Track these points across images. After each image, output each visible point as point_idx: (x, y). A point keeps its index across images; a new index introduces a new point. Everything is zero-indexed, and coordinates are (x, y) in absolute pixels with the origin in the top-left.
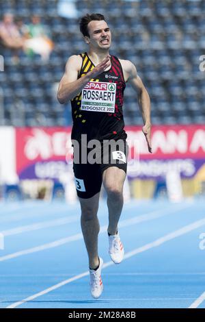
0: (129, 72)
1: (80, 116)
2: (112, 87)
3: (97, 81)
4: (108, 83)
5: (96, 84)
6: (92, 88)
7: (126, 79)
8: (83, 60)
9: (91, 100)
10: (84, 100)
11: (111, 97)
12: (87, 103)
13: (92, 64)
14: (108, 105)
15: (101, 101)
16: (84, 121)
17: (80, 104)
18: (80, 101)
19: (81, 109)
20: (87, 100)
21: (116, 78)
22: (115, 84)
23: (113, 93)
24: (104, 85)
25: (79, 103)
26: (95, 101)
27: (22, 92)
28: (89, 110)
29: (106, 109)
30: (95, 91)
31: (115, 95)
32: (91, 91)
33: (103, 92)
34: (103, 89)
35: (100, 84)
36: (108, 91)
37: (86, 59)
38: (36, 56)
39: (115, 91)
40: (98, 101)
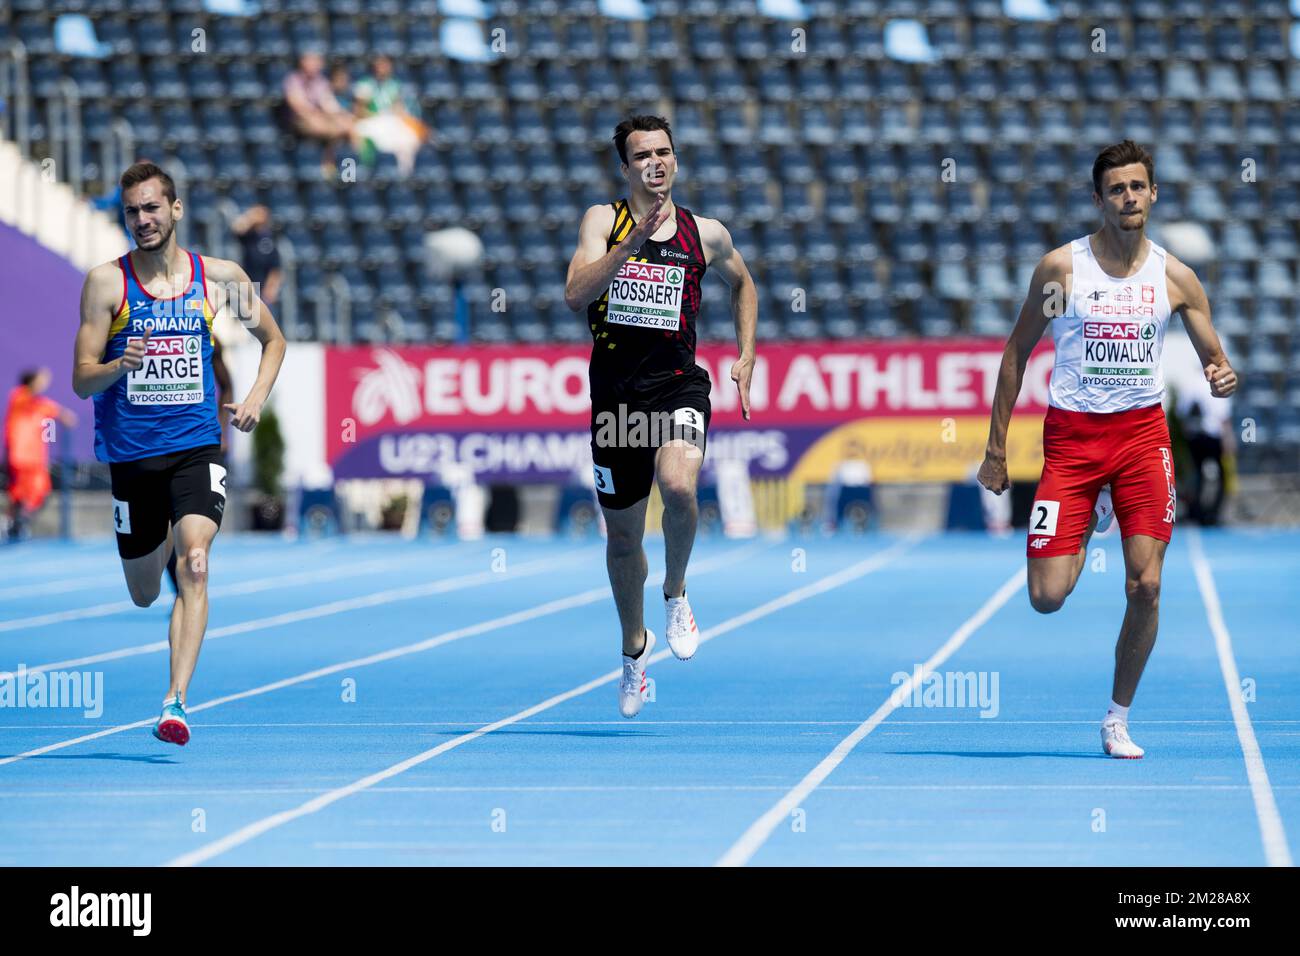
0: (715, 246)
1: (605, 335)
2: (674, 276)
3: (644, 262)
4: (668, 268)
5: (641, 267)
6: (633, 276)
7: (708, 259)
8: (617, 217)
9: (628, 302)
10: (613, 300)
11: (673, 298)
12: (620, 308)
13: (634, 224)
14: (666, 313)
15: (649, 304)
16: (612, 346)
17: (606, 309)
18: (606, 303)
19: (608, 319)
20: (620, 302)
21: (684, 257)
22: (683, 270)
23: (677, 289)
24: (657, 270)
25: (602, 308)
26: (637, 303)
27: (346, 253)
28: (624, 323)
29: (660, 322)
30: (639, 282)
31: (680, 293)
32: (631, 281)
33: (655, 285)
34: (656, 279)
35: (649, 269)
36: (666, 283)
37: (624, 212)
38: (384, 159)
39: (681, 285)
40: (644, 304)
